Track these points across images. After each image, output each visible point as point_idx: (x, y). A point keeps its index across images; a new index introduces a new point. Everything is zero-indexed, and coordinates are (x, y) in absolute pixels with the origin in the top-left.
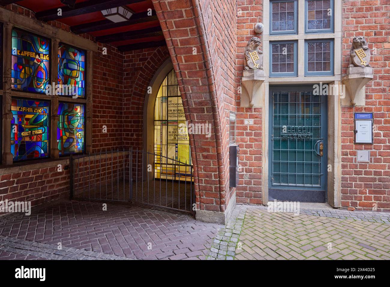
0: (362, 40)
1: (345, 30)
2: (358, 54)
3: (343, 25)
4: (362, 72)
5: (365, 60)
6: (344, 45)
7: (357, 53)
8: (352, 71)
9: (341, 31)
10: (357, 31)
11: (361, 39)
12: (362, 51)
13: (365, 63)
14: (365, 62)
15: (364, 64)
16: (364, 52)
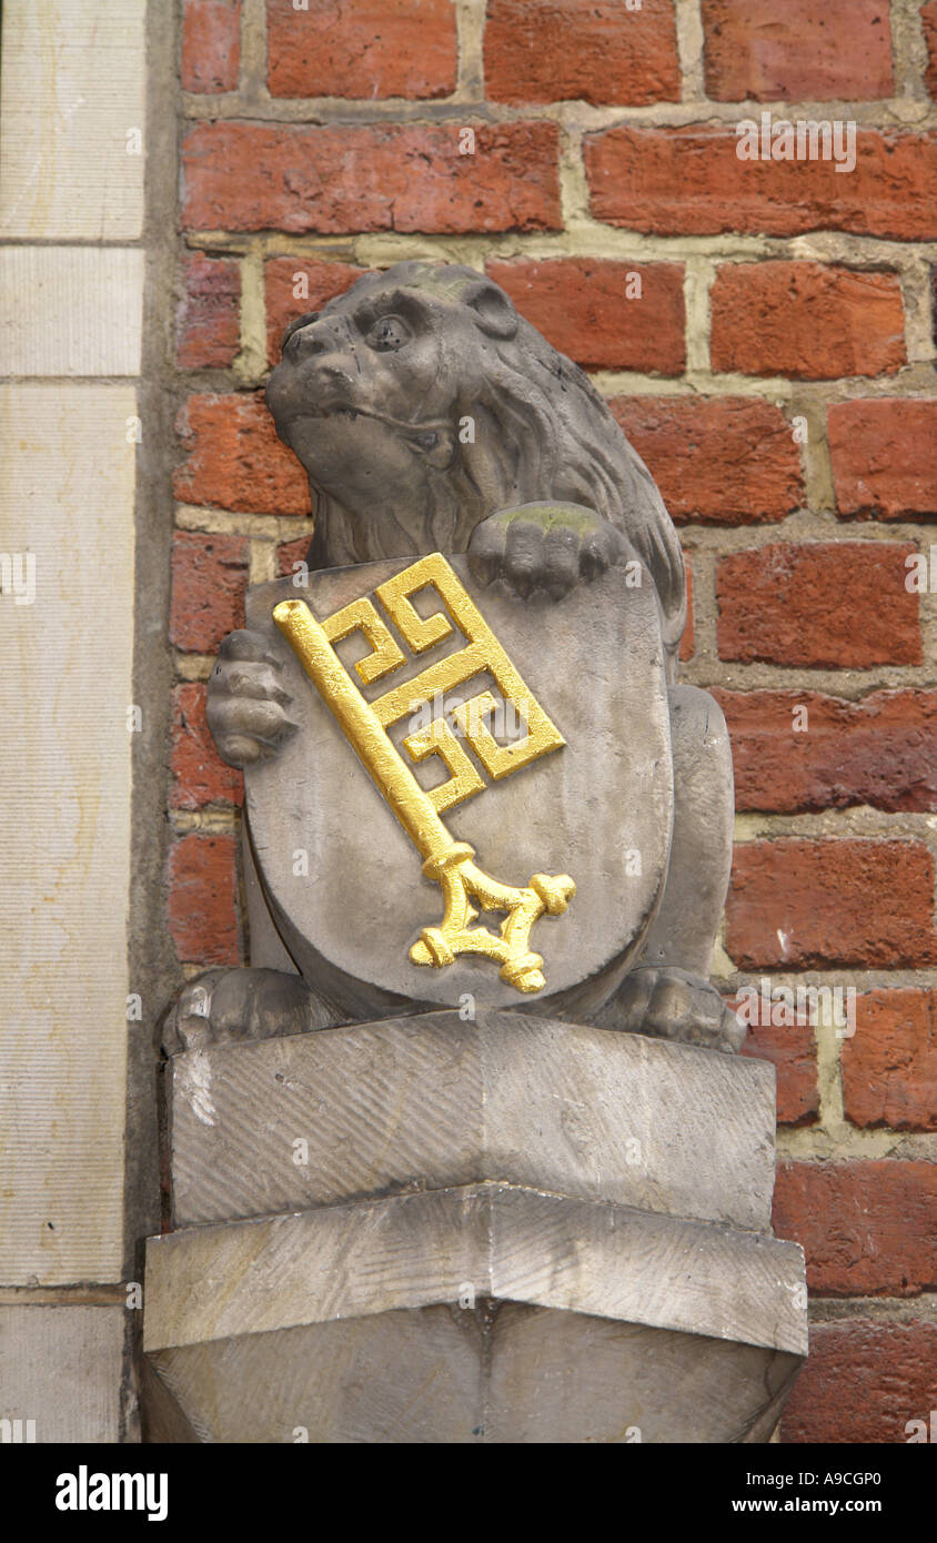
0: (423, 354)
1: (243, 208)
2: (346, 691)
3: (198, 106)
4: (445, 1152)
5: (530, 848)
6: (211, 543)
7: (329, 663)
8: (219, 1130)
9: (136, 229)
10: (539, 250)
11: (412, 315)
12: (439, 625)
13: (521, 924)
14: (528, 903)
15: (517, 950)
16: (488, 646)
